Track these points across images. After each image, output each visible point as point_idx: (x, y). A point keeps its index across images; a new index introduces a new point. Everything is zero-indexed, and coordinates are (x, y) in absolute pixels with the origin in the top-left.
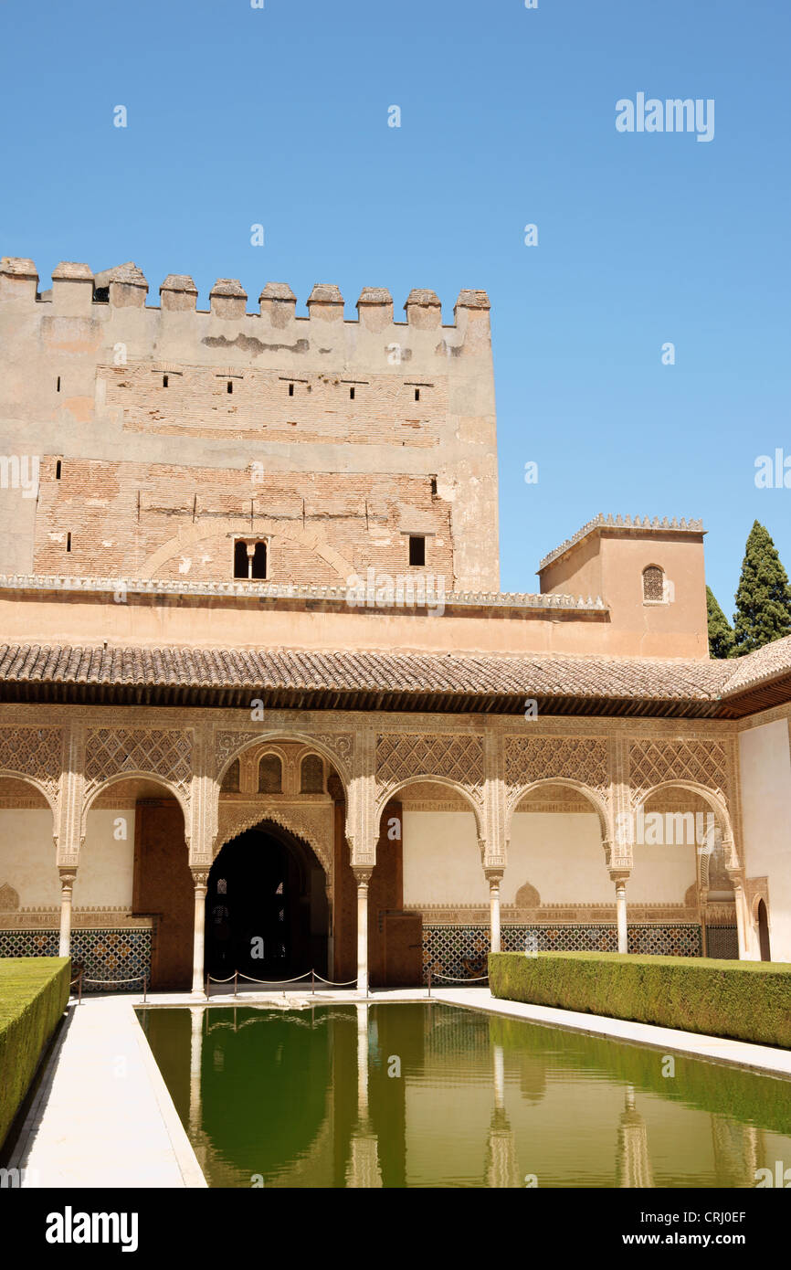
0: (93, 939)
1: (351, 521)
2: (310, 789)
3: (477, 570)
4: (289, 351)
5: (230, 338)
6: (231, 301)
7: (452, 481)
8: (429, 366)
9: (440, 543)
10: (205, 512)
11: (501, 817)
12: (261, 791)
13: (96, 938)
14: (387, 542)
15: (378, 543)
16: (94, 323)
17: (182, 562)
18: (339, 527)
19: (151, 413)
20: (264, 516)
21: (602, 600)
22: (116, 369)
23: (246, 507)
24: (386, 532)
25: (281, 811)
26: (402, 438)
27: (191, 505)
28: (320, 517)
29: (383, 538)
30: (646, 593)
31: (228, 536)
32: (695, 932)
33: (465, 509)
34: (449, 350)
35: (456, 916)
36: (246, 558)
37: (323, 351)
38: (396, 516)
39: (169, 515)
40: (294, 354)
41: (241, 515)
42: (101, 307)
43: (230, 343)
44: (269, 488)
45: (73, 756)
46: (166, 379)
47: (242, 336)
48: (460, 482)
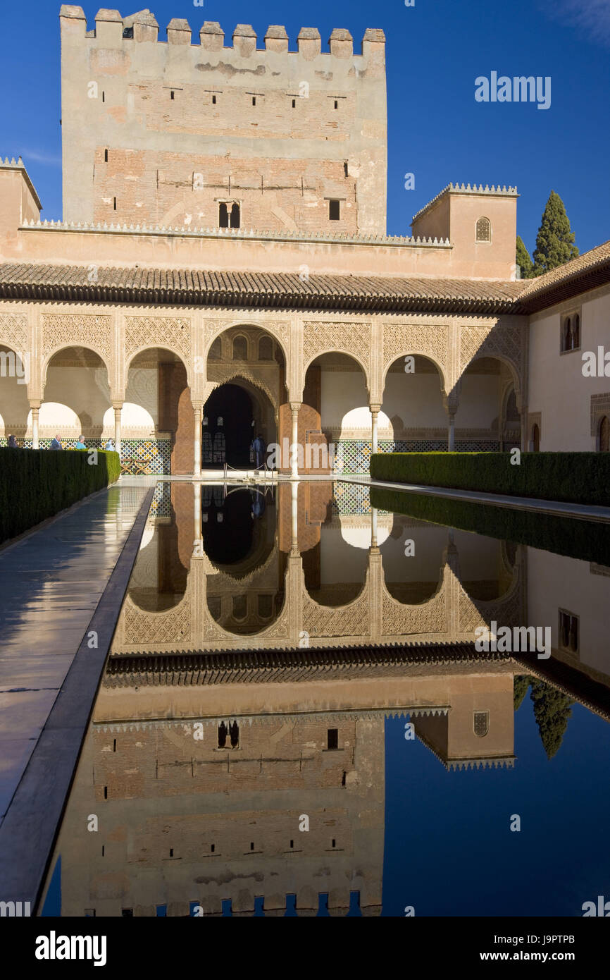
0: (136, 444)
1: (292, 191)
2: (264, 358)
3: (372, 223)
4: (252, 74)
5: (214, 64)
6: (214, 38)
7: (357, 164)
8: (343, 84)
10: (201, 185)
11: (380, 374)
12: (235, 358)
13: (138, 444)
14: (316, 204)
15: (309, 205)
16: (125, 54)
17: (186, 217)
18: (285, 194)
19: (164, 117)
20: (237, 187)
21: (449, 240)
22: (140, 87)
23: (225, 181)
24: (314, 198)
25: (247, 371)
26: (326, 135)
27: (190, 178)
28: (273, 188)
29: (311, 202)
30: (478, 236)
31: (215, 200)
32: (496, 445)
33: (365, 183)
34: (357, 73)
35: (353, 434)
36: (227, 214)
37: (274, 74)
38: (321, 188)
39: (177, 187)
40: (256, 76)
42: (129, 42)
43: (214, 68)
44: (240, 169)
45: (118, 334)
46: (172, 94)
47: (221, 63)
48: (363, 165)
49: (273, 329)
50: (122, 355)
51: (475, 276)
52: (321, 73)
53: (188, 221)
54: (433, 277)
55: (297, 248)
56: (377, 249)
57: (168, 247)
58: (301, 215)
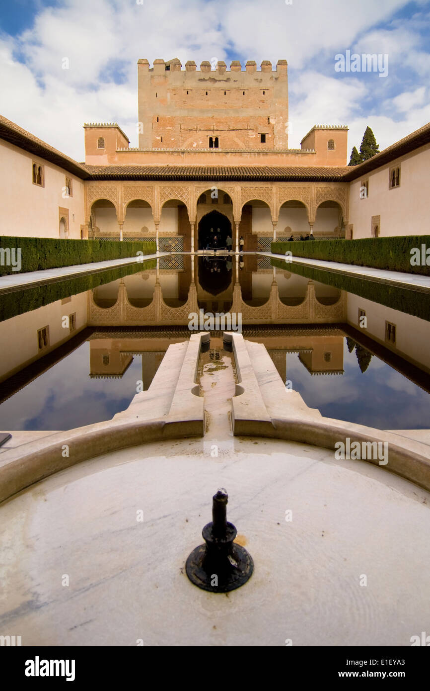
1: (243, 131)
2: (226, 202)
3: (281, 143)
4: (224, 81)
5: (206, 79)
6: (207, 67)
7: (274, 118)
8: (268, 84)
9: (270, 136)
10: (200, 130)
11: (277, 209)
12: (212, 203)
14: (254, 136)
15: (251, 137)
16: (165, 76)
18: (240, 132)
19: (184, 102)
20: (217, 130)
21: (314, 149)
22: (173, 90)
23: (212, 128)
24: (254, 133)
25: (218, 208)
26: (259, 106)
27: (195, 127)
28: (234, 130)
29: (252, 135)
30: (328, 148)
31: (207, 136)
33: (278, 126)
34: (274, 79)
35: (267, 235)
36: (213, 142)
37: (235, 81)
38: (257, 129)
39: (190, 131)
40: (226, 83)
41: (211, 130)
42: (168, 72)
43: (206, 80)
44: (219, 122)
45: (156, 194)
46: (188, 92)
47: (210, 78)
48: (277, 118)
49: (227, 191)
50: (158, 202)
51: (327, 165)
52: (257, 79)
53: (195, 145)
54: (306, 166)
55: (241, 156)
56: (279, 155)
57: (182, 157)
58: (247, 141)
